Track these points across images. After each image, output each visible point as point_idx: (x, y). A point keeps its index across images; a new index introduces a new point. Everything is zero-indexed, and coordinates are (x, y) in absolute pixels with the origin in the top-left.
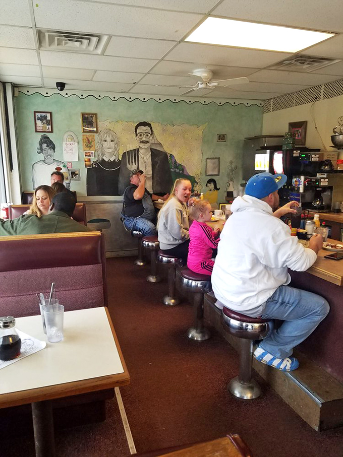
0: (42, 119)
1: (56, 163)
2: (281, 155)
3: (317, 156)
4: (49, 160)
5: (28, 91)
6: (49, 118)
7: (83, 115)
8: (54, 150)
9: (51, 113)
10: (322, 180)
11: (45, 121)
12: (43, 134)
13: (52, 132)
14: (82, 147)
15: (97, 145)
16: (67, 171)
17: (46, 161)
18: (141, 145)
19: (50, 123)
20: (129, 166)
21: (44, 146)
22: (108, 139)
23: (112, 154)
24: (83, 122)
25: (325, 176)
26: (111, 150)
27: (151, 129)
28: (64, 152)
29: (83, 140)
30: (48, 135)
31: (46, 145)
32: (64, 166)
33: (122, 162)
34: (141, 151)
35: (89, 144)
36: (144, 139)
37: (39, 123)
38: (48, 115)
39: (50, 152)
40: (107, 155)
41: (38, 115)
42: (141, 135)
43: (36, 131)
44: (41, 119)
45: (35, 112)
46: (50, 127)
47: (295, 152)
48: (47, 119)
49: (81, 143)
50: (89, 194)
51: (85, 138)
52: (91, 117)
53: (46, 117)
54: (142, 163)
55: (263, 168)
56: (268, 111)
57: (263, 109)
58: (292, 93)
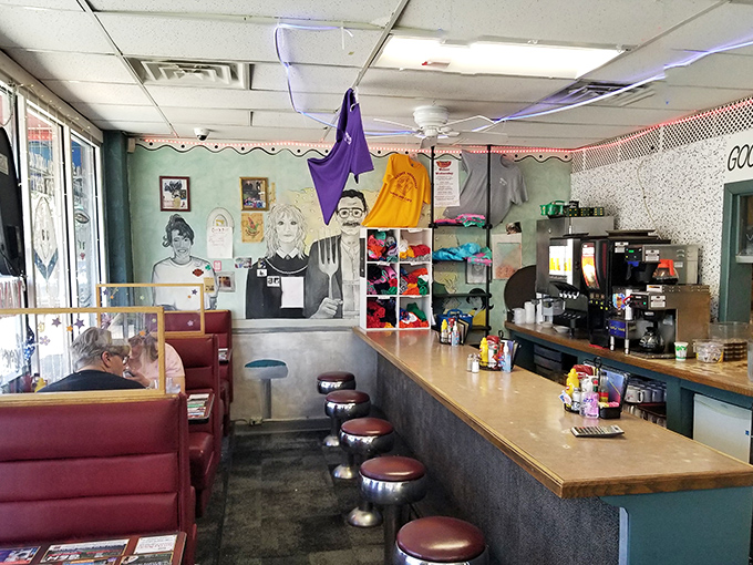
0: (174, 188)
1: (193, 262)
2: (592, 250)
3: (657, 252)
4: (183, 257)
5: (151, 144)
6: (184, 187)
7: (243, 181)
8: (191, 240)
9: (188, 179)
10: (653, 298)
11: (177, 193)
12: (173, 213)
13: (189, 210)
14: (240, 235)
15: (266, 232)
16: (213, 276)
17: (178, 259)
18: (346, 229)
19: (187, 195)
20: (322, 266)
21: (175, 233)
22: (287, 220)
23: (293, 246)
24: (243, 192)
25: (660, 290)
26: (290, 239)
27: (364, 201)
28: (209, 243)
29: (242, 222)
30: (183, 215)
31: (178, 232)
32: (208, 267)
33: (311, 259)
34: (345, 240)
35: (252, 230)
36: (351, 219)
37: (168, 195)
38: (184, 182)
39: (185, 243)
40: (283, 247)
41: (167, 182)
42: (345, 213)
43: (162, 210)
44: (172, 188)
45: (161, 178)
46: (186, 201)
47: (617, 244)
48: (181, 188)
49: (239, 227)
50: (249, 316)
51: (246, 218)
52: (258, 184)
53: (179, 186)
54: (347, 260)
55: (561, 273)
56: (579, 169)
57: (570, 165)
58: (615, 139)
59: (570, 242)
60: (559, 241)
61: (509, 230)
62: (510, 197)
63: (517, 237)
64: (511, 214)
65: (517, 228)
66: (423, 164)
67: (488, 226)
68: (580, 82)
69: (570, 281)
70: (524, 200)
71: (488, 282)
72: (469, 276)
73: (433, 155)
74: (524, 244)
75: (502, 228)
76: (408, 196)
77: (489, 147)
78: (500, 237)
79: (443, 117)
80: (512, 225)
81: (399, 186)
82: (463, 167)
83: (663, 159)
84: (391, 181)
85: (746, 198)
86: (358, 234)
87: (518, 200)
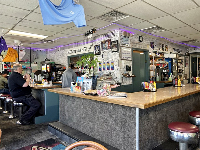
2: (49, 66)
3: (58, 66)
25: (60, 72)
27: (3, 57)
55: (44, 70)
56: (48, 53)
57: (46, 52)
58: (53, 48)
59: (46, 65)
60: (44, 65)
61: (35, 63)
62: (35, 57)
63: (36, 65)
64: (35, 60)
65: (37, 63)
66: (16, 50)
67: (31, 63)
68: (43, 40)
69: (46, 71)
70: (37, 58)
71: (31, 73)
72: (27, 72)
73: (18, 48)
74: (38, 66)
75: (33, 63)
76: (13, 56)
77: (30, 48)
78: (33, 65)
79: (20, 42)
80: (35, 62)
81: (11, 54)
82: (25, 51)
83: (60, 52)
84: (9, 53)
85: (70, 58)
86: (1, 63)
87: (36, 58)
